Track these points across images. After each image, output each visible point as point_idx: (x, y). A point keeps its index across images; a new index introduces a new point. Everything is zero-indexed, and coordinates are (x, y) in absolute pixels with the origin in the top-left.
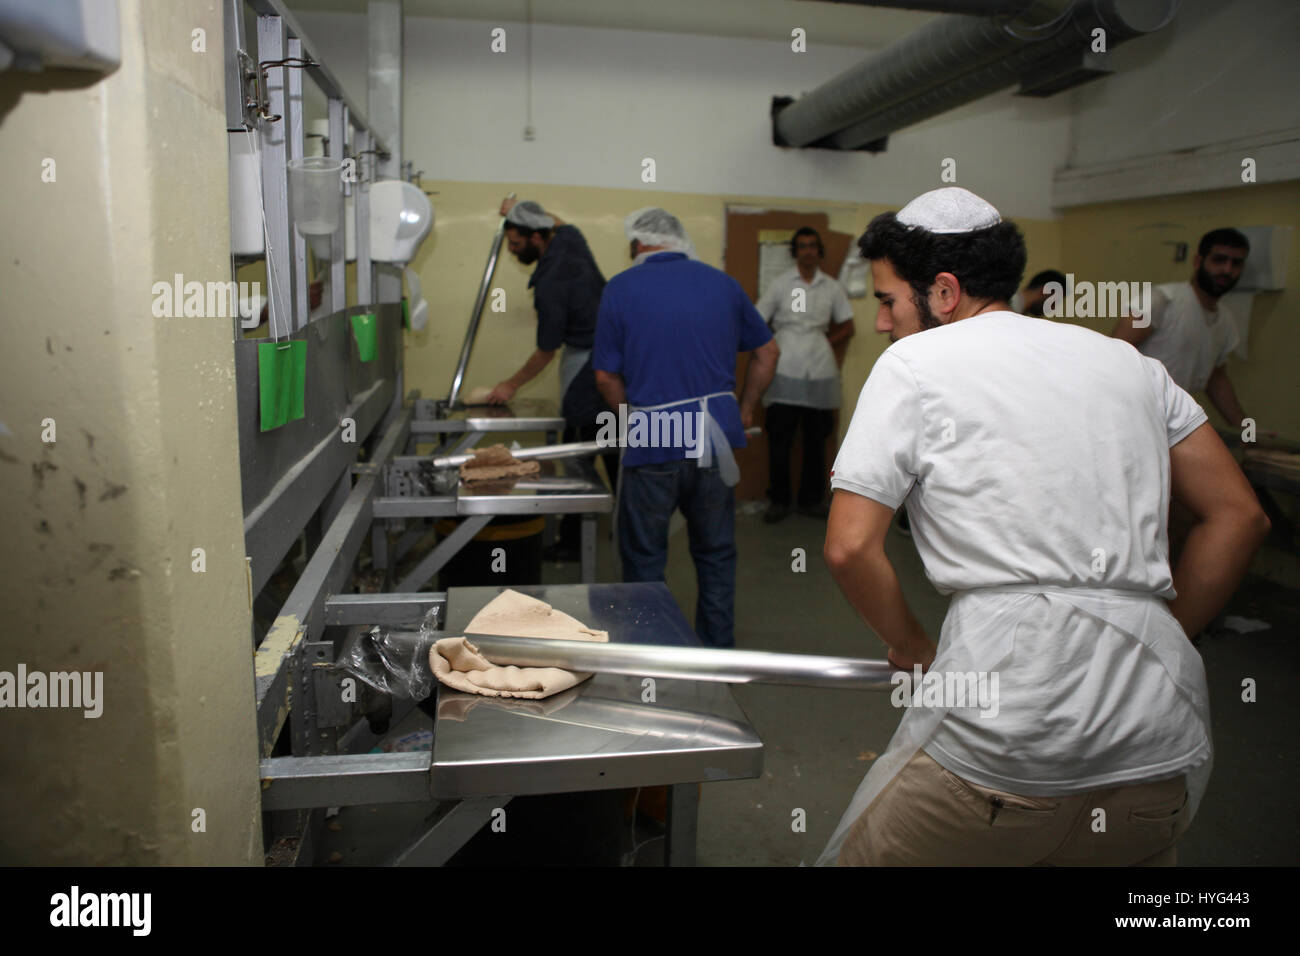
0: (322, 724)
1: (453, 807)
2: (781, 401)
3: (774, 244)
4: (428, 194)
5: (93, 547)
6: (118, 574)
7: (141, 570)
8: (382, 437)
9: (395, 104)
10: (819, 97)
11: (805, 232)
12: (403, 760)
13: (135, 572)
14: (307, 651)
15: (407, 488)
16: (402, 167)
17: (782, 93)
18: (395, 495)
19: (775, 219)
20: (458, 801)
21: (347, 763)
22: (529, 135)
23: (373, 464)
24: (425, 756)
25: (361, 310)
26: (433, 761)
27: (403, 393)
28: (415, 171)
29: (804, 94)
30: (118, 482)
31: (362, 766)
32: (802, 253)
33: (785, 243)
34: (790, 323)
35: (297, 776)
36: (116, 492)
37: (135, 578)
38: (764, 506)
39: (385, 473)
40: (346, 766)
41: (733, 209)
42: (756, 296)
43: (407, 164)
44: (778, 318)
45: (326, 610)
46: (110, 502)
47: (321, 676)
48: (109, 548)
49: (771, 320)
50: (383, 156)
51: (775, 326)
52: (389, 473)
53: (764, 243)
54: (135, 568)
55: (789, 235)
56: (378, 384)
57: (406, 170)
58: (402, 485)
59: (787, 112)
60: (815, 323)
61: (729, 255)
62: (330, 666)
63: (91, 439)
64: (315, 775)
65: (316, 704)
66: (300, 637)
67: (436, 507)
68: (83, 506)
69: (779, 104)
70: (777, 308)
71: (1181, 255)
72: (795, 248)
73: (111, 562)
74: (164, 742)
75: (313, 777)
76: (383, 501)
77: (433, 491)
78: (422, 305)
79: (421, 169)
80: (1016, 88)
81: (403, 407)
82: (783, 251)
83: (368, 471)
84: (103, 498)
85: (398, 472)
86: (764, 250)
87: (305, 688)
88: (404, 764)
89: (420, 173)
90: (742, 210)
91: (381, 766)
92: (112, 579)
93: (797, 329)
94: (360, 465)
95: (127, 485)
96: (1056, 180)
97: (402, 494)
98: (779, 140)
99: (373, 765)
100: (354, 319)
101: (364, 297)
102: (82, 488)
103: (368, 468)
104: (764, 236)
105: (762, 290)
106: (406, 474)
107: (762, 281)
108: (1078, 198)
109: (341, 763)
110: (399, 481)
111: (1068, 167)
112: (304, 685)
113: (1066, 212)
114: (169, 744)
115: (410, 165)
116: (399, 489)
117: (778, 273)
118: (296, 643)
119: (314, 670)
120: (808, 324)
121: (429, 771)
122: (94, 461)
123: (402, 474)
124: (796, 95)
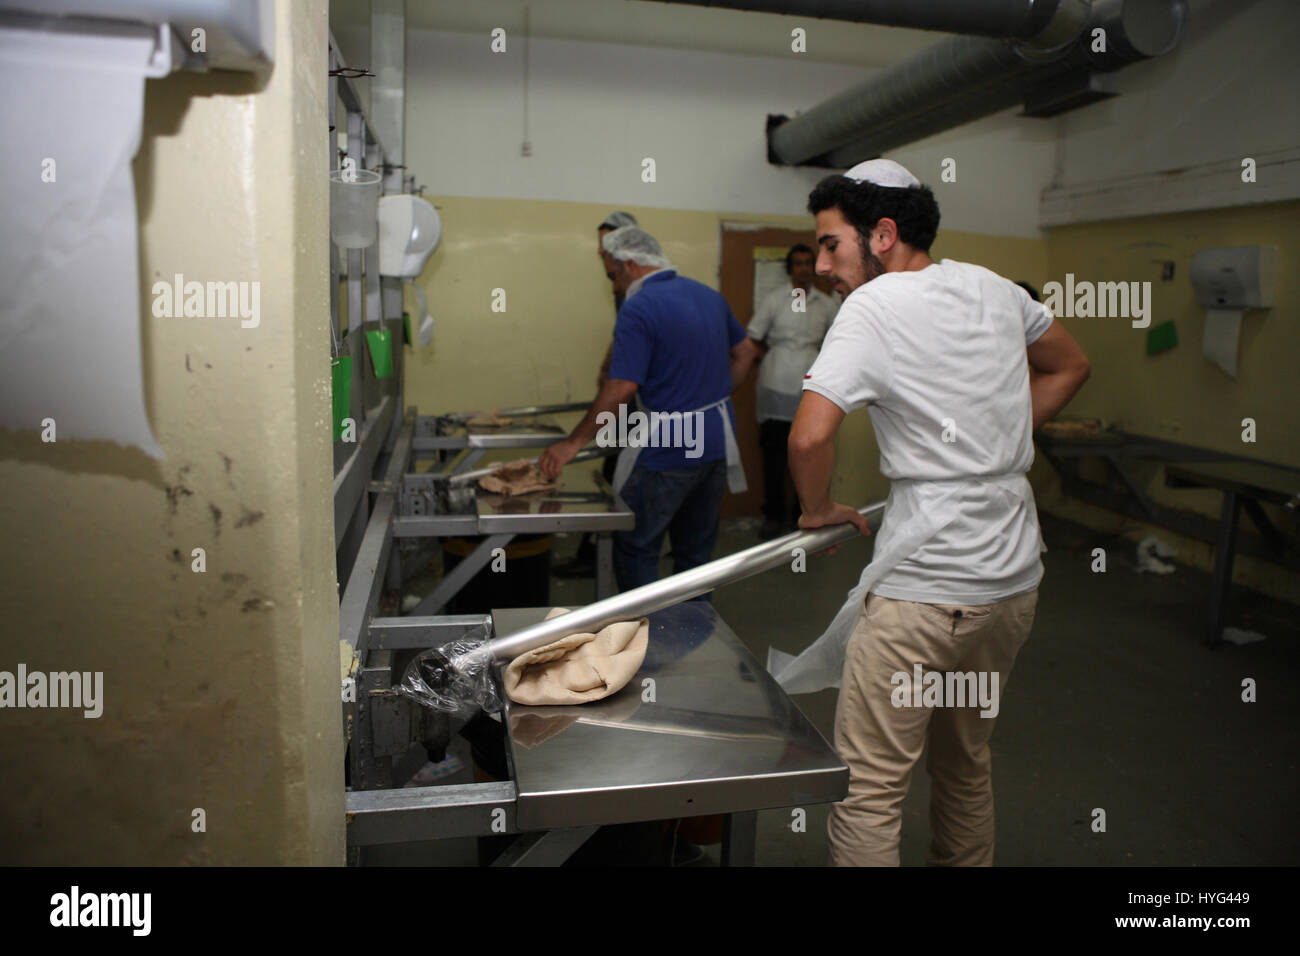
0: (378, 753)
1: (539, 838)
2: (775, 417)
3: (769, 261)
4: (437, 208)
5: (227, 577)
6: (251, 605)
7: (275, 601)
8: (390, 455)
9: (398, 116)
10: (816, 115)
11: (801, 248)
12: (486, 791)
13: (269, 603)
14: (364, 677)
15: (422, 505)
16: (404, 182)
17: (776, 111)
18: (409, 515)
19: (769, 236)
20: (544, 833)
21: (429, 795)
22: (526, 150)
23: (388, 483)
24: (508, 786)
25: (374, 326)
26: (518, 791)
27: (402, 409)
28: (417, 187)
29: (798, 113)
30: (255, 509)
31: (446, 798)
32: (797, 269)
33: (779, 260)
34: (785, 340)
35: (380, 810)
36: (252, 518)
37: (268, 609)
38: (759, 522)
39: (400, 492)
40: (429, 799)
41: (728, 225)
42: (749, 314)
43: (408, 179)
44: (772, 334)
45: (369, 634)
46: (246, 530)
47: (379, 703)
48: (243, 578)
49: (766, 336)
50: (387, 169)
51: (769, 342)
52: (404, 491)
53: (759, 260)
54: (268, 599)
55: (784, 252)
56: (385, 400)
57: (408, 185)
58: (417, 503)
59: (782, 130)
60: (809, 340)
61: (725, 273)
62: (387, 692)
63: (228, 462)
64: (399, 809)
65: (372, 732)
66: (357, 664)
67: (455, 525)
68: (218, 533)
69: (774, 123)
70: (771, 324)
71: (1168, 273)
72: (790, 265)
73: (244, 594)
74: (292, 782)
75: (396, 811)
76: (403, 520)
77: (446, 508)
78: (429, 321)
79: (423, 184)
80: (1020, 108)
81: (403, 423)
82: (779, 267)
83: (385, 490)
84: (239, 525)
85: (413, 490)
86: (759, 267)
87: (362, 716)
88: (487, 795)
89: (423, 187)
90: (736, 227)
91: (464, 798)
92: (244, 610)
93: (792, 345)
94: (375, 483)
95: (264, 511)
96: (1043, 200)
97: (417, 512)
98: (774, 157)
99: (457, 797)
100: (369, 335)
101: (373, 314)
102: (217, 514)
103: (384, 486)
104: (759, 253)
105: (756, 306)
106: (421, 491)
107: (757, 299)
108: (1065, 217)
109: (423, 795)
110: (413, 499)
111: (1055, 187)
112: (361, 713)
113: (1052, 231)
114: (296, 784)
115: (412, 180)
116: (414, 508)
117: (773, 290)
118: (354, 670)
119: (371, 697)
120: (802, 340)
121: (515, 802)
122: (231, 485)
123: (416, 493)
124: (790, 114)
